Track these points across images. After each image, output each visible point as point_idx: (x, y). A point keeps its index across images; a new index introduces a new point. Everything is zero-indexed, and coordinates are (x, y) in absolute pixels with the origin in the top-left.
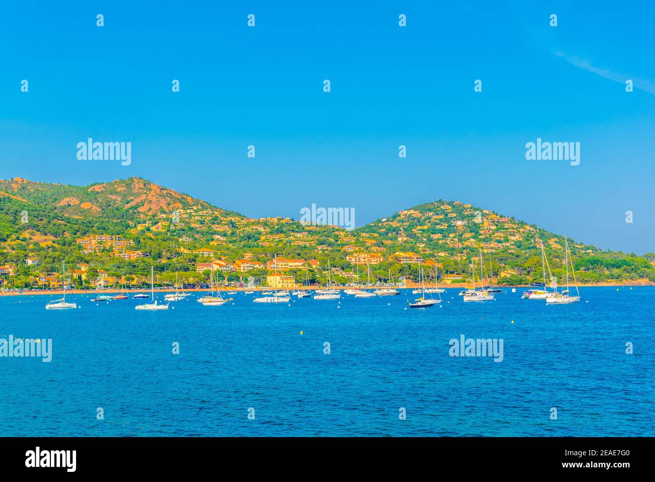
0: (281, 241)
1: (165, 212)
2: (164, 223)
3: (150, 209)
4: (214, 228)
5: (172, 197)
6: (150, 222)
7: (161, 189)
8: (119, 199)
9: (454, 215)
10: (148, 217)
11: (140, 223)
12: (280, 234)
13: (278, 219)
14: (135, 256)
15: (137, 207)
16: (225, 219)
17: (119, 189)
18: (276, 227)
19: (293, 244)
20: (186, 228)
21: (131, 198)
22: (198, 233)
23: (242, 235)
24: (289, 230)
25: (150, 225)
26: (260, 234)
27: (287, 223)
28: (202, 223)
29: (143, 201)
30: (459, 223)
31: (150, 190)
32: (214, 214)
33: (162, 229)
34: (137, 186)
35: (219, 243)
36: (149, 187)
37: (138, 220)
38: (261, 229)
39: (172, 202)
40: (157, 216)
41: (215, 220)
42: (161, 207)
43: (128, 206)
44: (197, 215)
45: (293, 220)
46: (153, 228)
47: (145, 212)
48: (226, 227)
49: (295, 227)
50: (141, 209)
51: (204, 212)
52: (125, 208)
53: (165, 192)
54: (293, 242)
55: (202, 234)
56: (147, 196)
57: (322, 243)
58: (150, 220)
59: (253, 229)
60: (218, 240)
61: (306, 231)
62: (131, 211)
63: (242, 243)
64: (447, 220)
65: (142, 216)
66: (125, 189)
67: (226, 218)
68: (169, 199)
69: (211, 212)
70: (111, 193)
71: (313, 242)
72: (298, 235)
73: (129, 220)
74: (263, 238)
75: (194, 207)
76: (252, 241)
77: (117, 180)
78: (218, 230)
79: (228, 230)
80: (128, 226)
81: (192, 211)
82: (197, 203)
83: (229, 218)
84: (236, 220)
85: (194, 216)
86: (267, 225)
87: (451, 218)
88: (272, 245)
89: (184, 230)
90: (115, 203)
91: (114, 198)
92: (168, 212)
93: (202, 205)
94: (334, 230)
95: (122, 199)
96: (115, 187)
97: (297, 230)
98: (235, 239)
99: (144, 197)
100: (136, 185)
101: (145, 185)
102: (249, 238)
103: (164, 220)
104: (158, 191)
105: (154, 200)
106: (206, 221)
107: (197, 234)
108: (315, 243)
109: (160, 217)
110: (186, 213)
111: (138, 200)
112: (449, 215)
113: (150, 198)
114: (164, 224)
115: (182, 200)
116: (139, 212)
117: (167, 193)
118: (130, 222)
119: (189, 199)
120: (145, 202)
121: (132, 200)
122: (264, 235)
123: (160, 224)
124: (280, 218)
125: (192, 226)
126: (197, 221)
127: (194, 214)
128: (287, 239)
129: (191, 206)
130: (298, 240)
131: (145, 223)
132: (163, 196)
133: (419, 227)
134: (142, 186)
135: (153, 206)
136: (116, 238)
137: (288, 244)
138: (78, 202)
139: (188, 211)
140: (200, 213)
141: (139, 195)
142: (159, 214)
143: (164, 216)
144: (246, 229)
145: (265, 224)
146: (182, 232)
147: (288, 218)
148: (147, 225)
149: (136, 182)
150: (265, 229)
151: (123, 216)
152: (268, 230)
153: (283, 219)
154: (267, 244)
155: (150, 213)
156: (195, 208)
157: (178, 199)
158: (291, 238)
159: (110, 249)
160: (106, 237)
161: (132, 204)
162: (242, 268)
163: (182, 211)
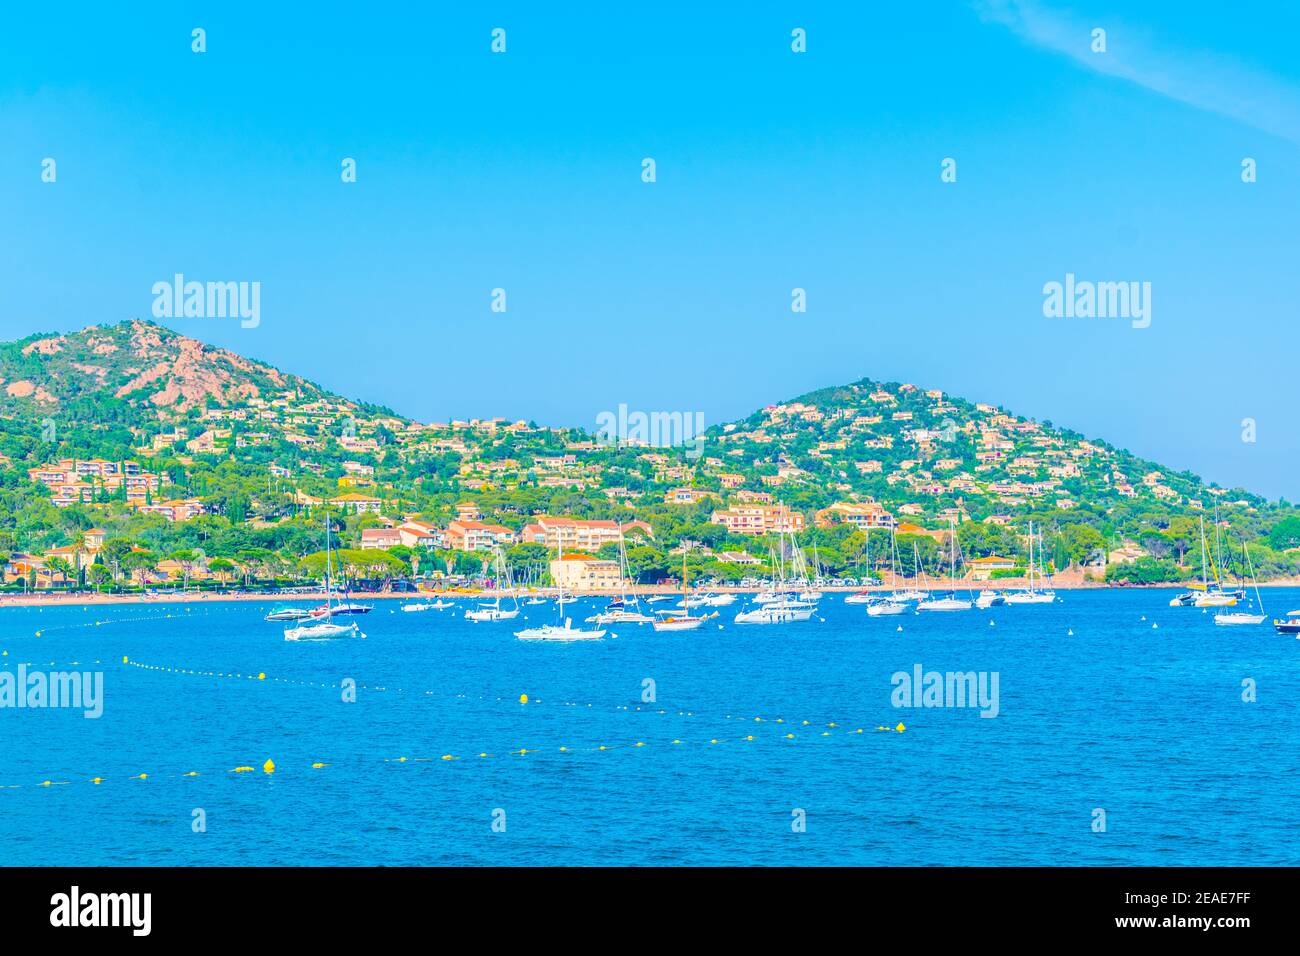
0: (514, 476)
1: (218, 406)
2: (218, 433)
3: (181, 398)
4: (344, 445)
5: (231, 369)
6: (182, 430)
7: (204, 350)
8: (102, 372)
9: (907, 416)
10: (178, 419)
11: (159, 433)
12: (506, 461)
13: (498, 424)
14: (186, 511)
15: (149, 395)
16: (366, 423)
17: (101, 350)
18: (496, 443)
19: (541, 485)
20: (275, 444)
21: (133, 371)
22: (304, 456)
23: (412, 462)
24: (529, 450)
25: (185, 437)
26: (458, 458)
27: (521, 434)
28: (312, 431)
29: (163, 379)
30: (921, 435)
31: (178, 351)
32: (337, 410)
33: (216, 446)
34: (145, 341)
35: (360, 482)
36: (174, 344)
37: (155, 424)
38: (459, 448)
39: (232, 381)
40: (199, 415)
42: (208, 394)
43: (125, 390)
44: (298, 414)
45: (533, 425)
46: (194, 445)
47: (168, 406)
48: (372, 442)
49: (542, 442)
50: (158, 399)
51: (315, 405)
52: (119, 396)
53: (213, 356)
54: (544, 480)
55: (316, 457)
56: (171, 366)
57: (614, 482)
58: (183, 423)
59: (438, 448)
60: (356, 474)
61: (569, 453)
62: (133, 403)
63: (417, 481)
64: (893, 428)
65: (162, 415)
66: (114, 348)
67: (369, 420)
68: (226, 374)
69: (330, 407)
70: (81, 359)
71: (591, 479)
72: (553, 462)
73: (131, 425)
74: (466, 469)
75: (286, 393)
76: (441, 477)
77: (94, 328)
78: (352, 449)
79: (377, 449)
80: (130, 440)
81: (286, 404)
82: (291, 384)
83: (377, 421)
84: (392, 424)
85: (291, 416)
86: (474, 438)
87: (901, 423)
88: (491, 486)
89: (269, 449)
90: (93, 384)
91: (89, 370)
92: (224, 404)
93: (304, 390)
94: (639, 451)
95: (110, 373)
96: (90, 342)
97: (547, 450)
98: (396, 470)
99: (162, 368)
100: (142, 340)
101: (163, 339)
102: (433, 470)
103: (218, 424)
104: (197, 354)
105: (189, 375)
106: (321, 427)
107: (304, 459)
108: (596, 482)
109: (207, 417)
110: (271, 409)
111: (148, 376)
112: (896, 416)
113: (178, 369)
114: (218, 436)
115: (257, 377)
116: (153, 406)
117: (219, 360)
118: (133, 429)
119: (272, 375)
120: (167, 379)
121: (134, 376)
122: (467, 462)
123: (209, 435)
124: (502, 420)
125: (290, 438)
126: (300, 427)
127: (289, 410)
128: (525, 472)
129: (279, 391)
130: (552, 475)
131: (173, 431)
132: (210, 366)
133: (824, 446)
134: (156, 341)
135: (187, 392)
136: (123, 467)
137: (531, 484)
139: (276, 403)
140: (306, 408)
141: (150, 363)
142: (203, 410)
143: (218, 414)
144: (420, 447)
145: (468, 436)
146: (265, 454)
147: (523, 423)
148: (176, 437)
149: (141, 331)
150: (469, 447)
151: (115, 414)
152: (477, 450)
153: (509, 424)
154: (476, 484)
155: (182, 409)
156: (291, 396)
157: (247, 374)
158: (537, 469)
159: (121, 495)
160: (99, 465)
161: (136, 385)
162: (466, 542)
163: (260, 402)
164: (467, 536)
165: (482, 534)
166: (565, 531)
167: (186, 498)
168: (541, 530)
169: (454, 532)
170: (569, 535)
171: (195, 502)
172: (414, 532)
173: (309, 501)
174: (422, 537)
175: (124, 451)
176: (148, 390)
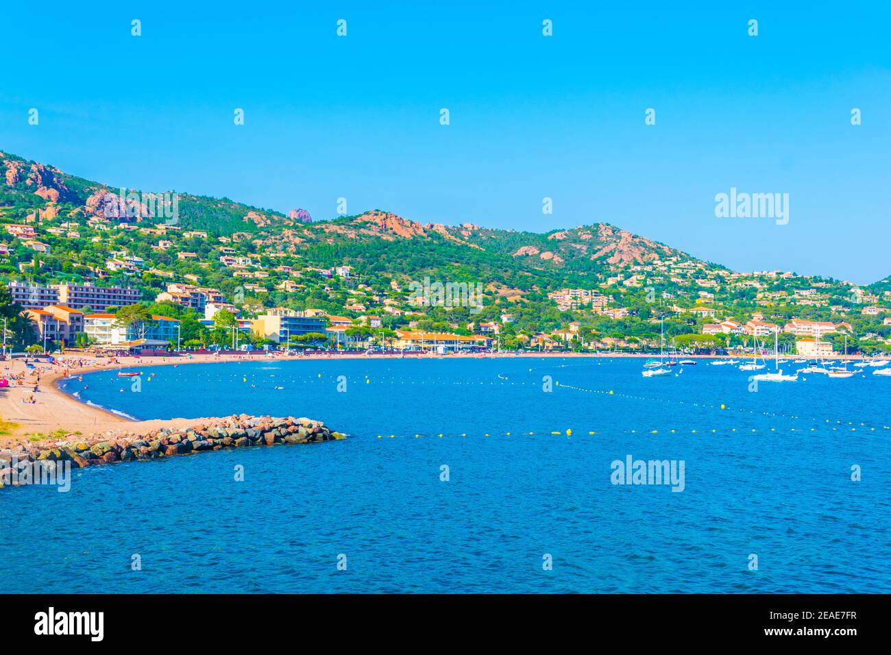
0: (784, 299)
1: (639, 264)
2: (639, 277)
3: (621, 260)
4: (699, 283)
5: (645, 246)
6: (622, 275)
7: (633, 237)
8: (585, 248)
10: (620, 270)
11: (610, 277)
12: (781, 292)
13: (777, 273)
14: (620, 314)
15: (606, 258)
16: (711, 273)
17: (584, 237)
18: (775, 283)
19: (798, 304)
20: (666, 283)
21: (599, 247)
22: (680, 288)
23: (733, 292)
24: (792, 286)
25: (622, 279)
26: (756, 290)
27: (789, 278)
28: (684, 276)
29: (613, 251)
31: (620, 238)
32: (696, 266)
33: (638, 283)
34: (605, 233)
35: (707, 301)
36: (619, 234)
37: (609, 272)
38: (757, 285)
39: (646, 252)
40: (630, 268)
41: (699, 274)
42: (634, 258)
43: (595, 256)
44: (678, 268)
45: (794, 274)
46: (627, 283)
47: (615, 264)
48: (713, 282)
49: (799, 282)
50: (611, 260)
51: (686, 264)
52: (592, 259)
53: (637, 240)
54: (799, 302)
55: (686, 289)
56: (617, 245)
57: (835, 303)
58: (622, 272)
59: (746, 285)
60: (705, 297)
61: (813, 288)
62: (598, 263)
63: (735, 301)
65: (612, 268)
66: (590, 236)
67: (712, 271)
68: (643, 249)
69: (693, 265)
70: (575, 242)
71: (824, 301)
72: (804, 293)
73: (597, 273)
74: (760, 296)
75: (672, 258)
76: (747, 299)
77: (581, 227)
78: (704, 285)
79: (716, 285)
80: (597, 280)
81: (672, 263)
82: (675, 253)
83: (716, 272)
84: (723, 273)
85: (674, 269)
86: (764, 280)
88: (772, 304)
89: (663, 285)
90: (580, 253)
91: (578, 247)
92: (642, 263)
93: (681, 256)
94: (849, 287)
95: (588, 248)
96: (579, 234)
97: (801, 286)
98: (725, 296)
99: (613, 246)
100: (604, 233)
101: (613, 232)
102: (743, 296)
103: (639, 273)
104: (630, 239)
105: (625, 249)
106: (689, 274)
107: (679, 290)
108: (826, 303)
109: (634, 269)
110: (664, 265)
111: (606, 250)
113: (620, 247)
114: (639, 278)
115: (658, 250)
116: (608, 264)
117: (640, 242)
118: (598, 275)
119: (666, 249)
120: (615, 251)
121: (599, 250)
122: (760, 292)
123: (634, 278)
124: (779, 271)
125: (673, 280)
126: (678, 274)
127: (673, 266)
128: (790, 297)
129: (669, 257)
130: (804, 299)
131: (617, 276)
132: (635, 245)
134: (610, 233)
135: (624, 257)
136: (592, 293)
137: (792, 303)
138: (537, 252)
139: (667, 263)
140: (681, 265)
141: (607, 244)
142: (632, 266)
143: (639, 268)
144: (737, 284)
145: (761, 279)
146: (661, 287)
147: (790, 273)
148: (619, 279)
149: (603, 228)
150: (762, 285)
151: (590, 268)
152: (765, 286)
153: (782, 273)
154: (764, 303)
155: (622, 265)
156: (674, 259)
157: (653, 249)
158: (796, 296)
159: (590, 306)
160: (581, 292)
161: (600, 254)
162: (755, 331)
163: (659, 262)
164: (756, 328)
165: (763, 327)
166: (806, 327)
167: (620, 308)
168: (794, 326)
169: (749, 326)
170: (808, 329)
171: (624, 310)
172: (729, 326)
173: (679, 310)
174: (732, 328)
175: (593, 285)
176: (606, 256)
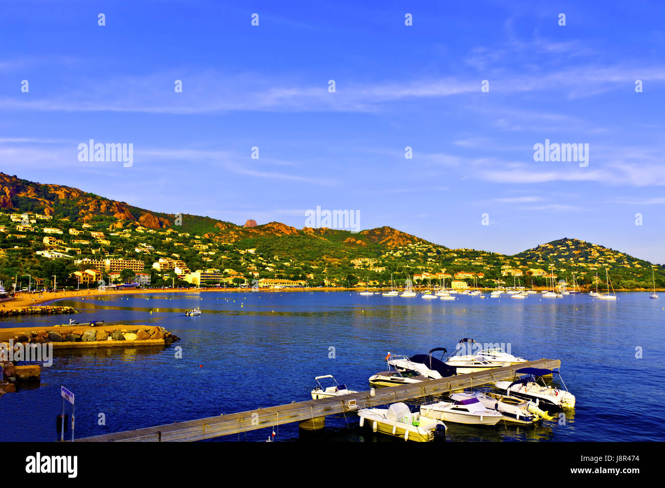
0: (467, 262)
1: (401, 246)
2: (401, 252)
3: (393, 244)
5: (406, 237)
7: (400, 233)
8: (377, 238)
9: (573, 247)
11: (388, 252)
12: (466, 258)
17: (377, 233)
18: (464, 254)
19: (472, 264)
20: (413, 254)
21: (384, 238)
22: (419, 257)
23: (444, 258)
24: (471, 256)
25: (393, 253)
26: (454, 258)
27: (471, 252)
28: (422, 251)
31: (394, 233)
32: (429, 247)
33: (400, 255)
37: (387, 250)
38: (455, 255)
39: (405, 240)
41: (430, 250)
42: (400, 243)
43: (382, 242)
45: (474, 250)
46: (395, 255)
47: (390, 246)
48: (435, 254)
49: (475, 254)
50: (389, 244)
51: (424, 245)
52: (380, 243)
55: (422, 257)
56: (392, 237)
58: (393, 250)
59: (451, 255)
60: (431, 261)
61: (481, 257)
62: (383, 245)
64: (569, 249)
65: (389, 248)
66: (380, 233)
67: (436, 249)
68: (404, 238)
69: (427, 246)
70: (372, 235)
73: (381, 250)
74: (456, 260)
75: (418, 243)
76: (450, 262)
77: (376, 228)
80: (380, 254)
82: (420, 240)
83: (438, 249)
84: (441, 250)
85: (418, 248)
86: (459, 253)
87: (571, 249)
89: (411, 256)
90: (374, 241)
91: (374, 238)
92: (403, 245)
93: (422, 242)
94: (497, 256)
95: (379, 238)
96: (375, 232)
97: (476, 256)
99: (390, 237)
100: (386, 231)
101: (391, 231)
102: (448, 261)
103: (401, 250)
105: (396, 238)
106: (424, 250)
110: (413, 246)
111: (387, 239)
112: (570, 247)
115: (412, 239)
116: (387, 246)
117: (403, 235)
119: (415, 238)
120: (391, 240)
123: (398, 252)
124: (466, 249)
125: (417, 253)
126: (419, 250)
127: (418, 246)
129: (416, 242)
130: (476, 261)
131: (390, 252)
132: (401, 237)
133: (551, 254)
134: (389, 231)
135: (395, 242)
136: (372, 260)
137: (470, 264)
138: (354, 240)
139: (415, 245)
140: (421, 246)
141: (388, 236)
142: (398, 247)
143: (401, 248)
144: (447, 255)
147: (471, 249)
149: (386, 229)
151: (379, 248)
152: (459, 256)
153: (468, 249)
154: (458, 264)
155: (393, 246)
157: (409, 238)
158: (472, 260)
159: (368, 266)
160: (368, 259)
161: (384, 241)
162: (439, 277)
163: (411, 245)
165: (443, 275)
167: (382, 267)
168: (459, 275)
169: (436, 275)
170: (463, 276)
171: (384, 268)
172: (425, 275)
174: (427, 276)
175: (374, 256)
176: (387, 242)
